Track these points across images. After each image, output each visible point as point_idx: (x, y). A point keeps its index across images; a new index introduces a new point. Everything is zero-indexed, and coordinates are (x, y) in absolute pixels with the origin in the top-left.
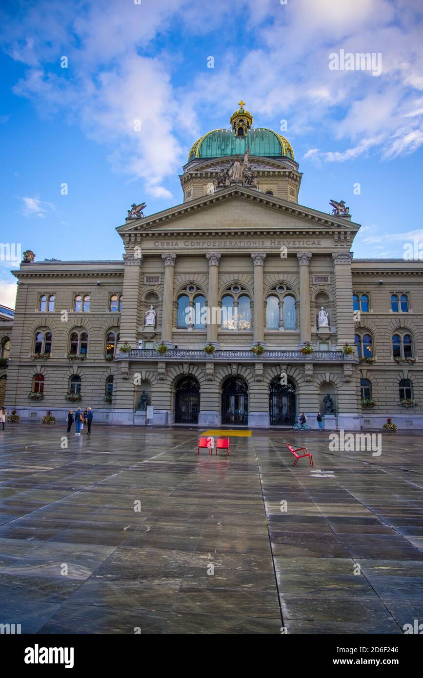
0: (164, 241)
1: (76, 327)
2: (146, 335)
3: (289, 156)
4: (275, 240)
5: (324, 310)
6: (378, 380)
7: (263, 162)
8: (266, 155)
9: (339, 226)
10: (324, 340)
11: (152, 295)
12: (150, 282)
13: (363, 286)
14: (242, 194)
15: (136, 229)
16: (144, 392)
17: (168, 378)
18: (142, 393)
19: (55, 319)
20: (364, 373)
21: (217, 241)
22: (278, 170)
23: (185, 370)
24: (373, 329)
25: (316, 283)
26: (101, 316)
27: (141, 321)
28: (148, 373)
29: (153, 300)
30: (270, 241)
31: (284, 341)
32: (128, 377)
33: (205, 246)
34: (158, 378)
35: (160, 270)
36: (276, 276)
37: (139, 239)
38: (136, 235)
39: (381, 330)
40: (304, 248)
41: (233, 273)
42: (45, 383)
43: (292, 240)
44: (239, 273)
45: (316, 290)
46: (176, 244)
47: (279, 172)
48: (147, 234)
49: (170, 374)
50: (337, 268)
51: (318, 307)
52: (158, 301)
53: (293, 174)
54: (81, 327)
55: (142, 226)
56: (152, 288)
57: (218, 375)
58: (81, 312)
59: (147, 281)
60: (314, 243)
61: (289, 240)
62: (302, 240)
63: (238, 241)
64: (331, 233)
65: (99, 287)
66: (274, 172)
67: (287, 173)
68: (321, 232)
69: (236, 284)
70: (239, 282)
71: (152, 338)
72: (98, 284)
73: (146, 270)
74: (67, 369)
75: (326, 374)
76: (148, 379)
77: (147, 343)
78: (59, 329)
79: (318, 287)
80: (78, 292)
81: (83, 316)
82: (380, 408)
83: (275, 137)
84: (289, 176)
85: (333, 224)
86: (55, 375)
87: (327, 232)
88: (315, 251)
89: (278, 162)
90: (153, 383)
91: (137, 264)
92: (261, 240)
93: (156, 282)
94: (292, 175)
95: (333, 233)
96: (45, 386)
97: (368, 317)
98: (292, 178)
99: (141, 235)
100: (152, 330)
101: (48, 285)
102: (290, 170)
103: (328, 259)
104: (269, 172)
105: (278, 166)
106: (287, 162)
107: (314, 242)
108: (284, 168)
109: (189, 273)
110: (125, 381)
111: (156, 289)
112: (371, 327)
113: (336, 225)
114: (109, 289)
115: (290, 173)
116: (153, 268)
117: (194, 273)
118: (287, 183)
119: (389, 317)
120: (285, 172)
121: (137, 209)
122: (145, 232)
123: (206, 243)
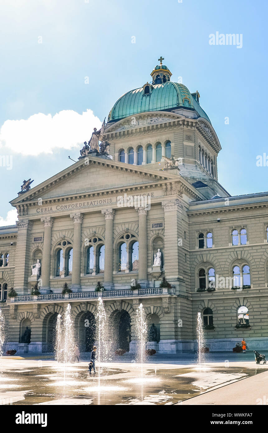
3: (187, 105)
6: (218, 308)
7: (160, 115)
8: (162, 109)
9: (166, 179)
10: (157, 277)
11: (38, 251)
12: (37, 241)
13: (207, 225)
14: (95, 162)
15: (23, 200)
17: (41, 317)
18: (26, 329)
20: (206, 303)
21: (78, 203)
22: (173, 120)
23: (51, 309)
24: (215, 263)
25: (153, 228)
27: (28, 273)
28: (28, 313)
29: (38, 255)
32: (15, 317)
34: (35, 317)
36: (123, 226)
37: (26, 209)
38: (23, 206)
39: (221, 263)
41: (91, 227)
44: (96, 227)
45: (152, 235)
46: (51, 209)
47: (174, 122)
48: (30, 204)
49: (42, 314)
53: (188, 122)
55: (27, 198)
56: (38, 245)
57: (74, 312)
59: (35, 241)
63: (93, 201)
64: (159, 185)
66: (170, 123)
68: (151, 186)
69: (94, 236)
70: (97, 234)
75: (151, 307)
76: (28, 318)
82: (220, 333)
83: (175, 89)
84: (184, 124)
85: (161, 178)
87: (156, 185)
89: (173, 113)
90: (32, 321)
91: (25, 228)
92: (109, 198)
93: (40, 240)
94: (186, 123)
95: (161, 185)
97: (211, 252)
98: (188, 125)
99: (27, 205)
100: (35, 279)
102: (183, 118)
103: (159, 207)
104: (165, 124)
105: (173, 117)
107: (148, 194)
108: (178, 118)
109: (61, 231)
111: (40, 246)
112: (213, 261)
115: (184, 121)
116: (38, 229)
117: (65, 230)
118: (182, 130)
119: (228, 251)
120: (179, 121)
121: (27, 184)
122: (28, 203)
123: (71, 206)
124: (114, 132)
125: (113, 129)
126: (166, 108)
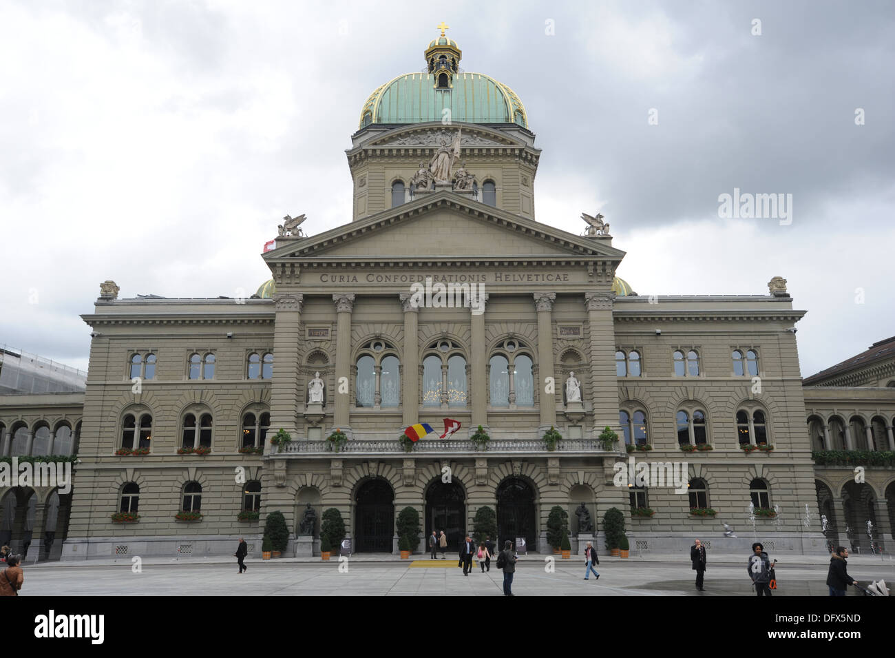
0: (336, 274)
1: (194, 405)
2: (311, 419)
3: (520, 123)
4: (501, 274)
5: (574, 377)
7: (479, 133)
10: (575, 421)
11: (318, 355)
12: (315, 336)
13: (632, 338)
14: (453, 204)
15: (293, 255)
16: (309, 506)
17: (346, 484)
18: (306, 508)
19: (156, 393)
21: (416, 274)
22: (502, 146)
23: (373, 470)
24: (648, 403)
25: (562, 336)
26: (234, 387)
27: (303, 397)
28: (315, 477)
29: (319, 364)
30: (494, 275)
31: (516, 424)
32: (284, 485)
33: (398, 282)
34: (332, 484)
35: (330, 317)
36: (504, 326)
37: (297, 272)
38: (292, 265)
39: (659, 404)
40: (544, 285)
41: (440, 322)
42: (140, 496)
43: (526, 273)
44: (449, 322)
45: (562, 347)
46: (355, 279)
47: (505, 150)
48: (310, 264)
49: (349, 478)
50: (593, 315)
51: (566, 373)
52: (328, 364)
53: (526, 153)
54: (200, 404)
55: (302, 252)
56: (318, 345)
57: (421, 477)
58: (200, 380)
59: (310, 335)
60: (558, 277)
61: (522, 274)
62: (540, 273)
63: (446, 274)
64: (582, 264)
65: (229, 340)
66: (496, 150)
67: (517, 152)
68: (568, 263)
69: (444, 338)
70: (449, 335)
71: (319, 422)
72: (229, 337)
73: (307, 318)
74: (180, 473)
75: (579, 472)
76: (315, 486)
77: (311, 430)
78: (165, 408)
79: (565, 342)
80: (195, 349)
81: (204, 387)
82: (662, 522)
83: (497, 90)
84: (520, 156)
85: (585, 250)
86: (158, 483)
87: (578, 263)
88: (561, 290)
89: (501, 133)
90: (323, 492)
91: (294, 310)
92: (481, 274)
93: (323, 335)
94: (524, 154)
95: (586, 263)
96: (140, 502)
97: (640, 384)
98: (525, 159)
99: (301, 265)
100: (318, 410)
101: (145, 337)
102: (521, 146)
103: (579, 301)
104: (488, 150)
105: (503, 141)
106: (516, 134)
107: (558, 275)
108: (512, 143)
109: (374, 323)
110: (279, 490)
111: (325, 347)
112: (644, 399)
113: (590, 252)
114: (246, 345)
115: (521, 150)
116: (319, 314)
117: (382, 323)
118: (517, 167)
119: (670, 384)
120: (513, 150)
121: (293, 223)
122: (306, 260)
123: (399, 278)
124: (386, 146)
125: (384, 141)
126: (484, 122)
